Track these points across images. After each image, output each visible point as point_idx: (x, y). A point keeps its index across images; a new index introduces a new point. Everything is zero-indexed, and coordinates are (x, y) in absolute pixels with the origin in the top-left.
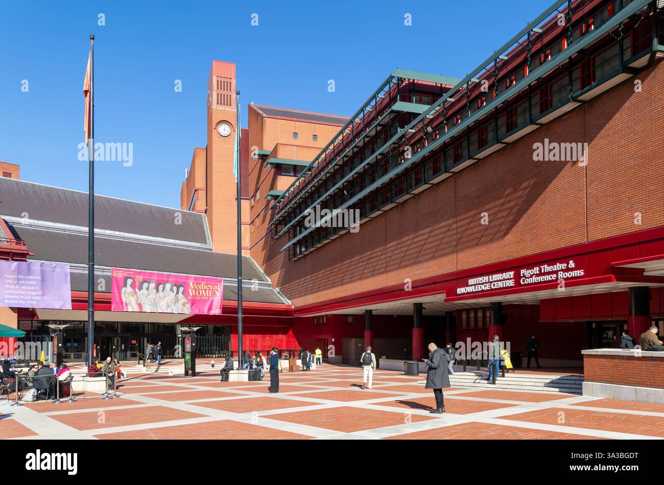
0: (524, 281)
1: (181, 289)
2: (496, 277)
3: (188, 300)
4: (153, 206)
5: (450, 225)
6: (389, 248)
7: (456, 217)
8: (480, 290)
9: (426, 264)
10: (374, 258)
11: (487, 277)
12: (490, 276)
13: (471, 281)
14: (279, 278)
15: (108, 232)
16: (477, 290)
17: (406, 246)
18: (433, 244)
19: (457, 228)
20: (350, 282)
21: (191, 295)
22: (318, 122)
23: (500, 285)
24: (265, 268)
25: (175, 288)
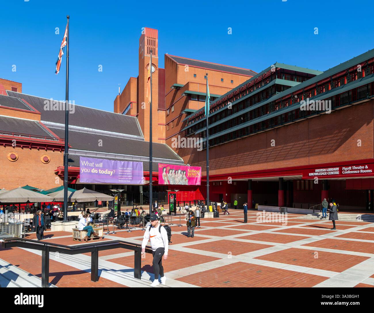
0: (344, 172)
1: (185, 172)
2: (330, 169)
3: (187, 178)
4: (107, 112)
5: (305, 143)
6: (269, 150)
7: (309, 139)
8: (321, 174)
9: (291, 160)
10: (259, 154)
11: (325, 169)
12: (327, 169)
13: (317, 170)
14: (189, 159)
15: (86, 129)
16: (320, 175)
17: (279, 150)
18: (295, 151)
19: (309, 145)
20: (242, 165)
21: (189, 175)
22: (207, 69)
23: (332, 173)
24: (178, 152)
25: (182, 172)
